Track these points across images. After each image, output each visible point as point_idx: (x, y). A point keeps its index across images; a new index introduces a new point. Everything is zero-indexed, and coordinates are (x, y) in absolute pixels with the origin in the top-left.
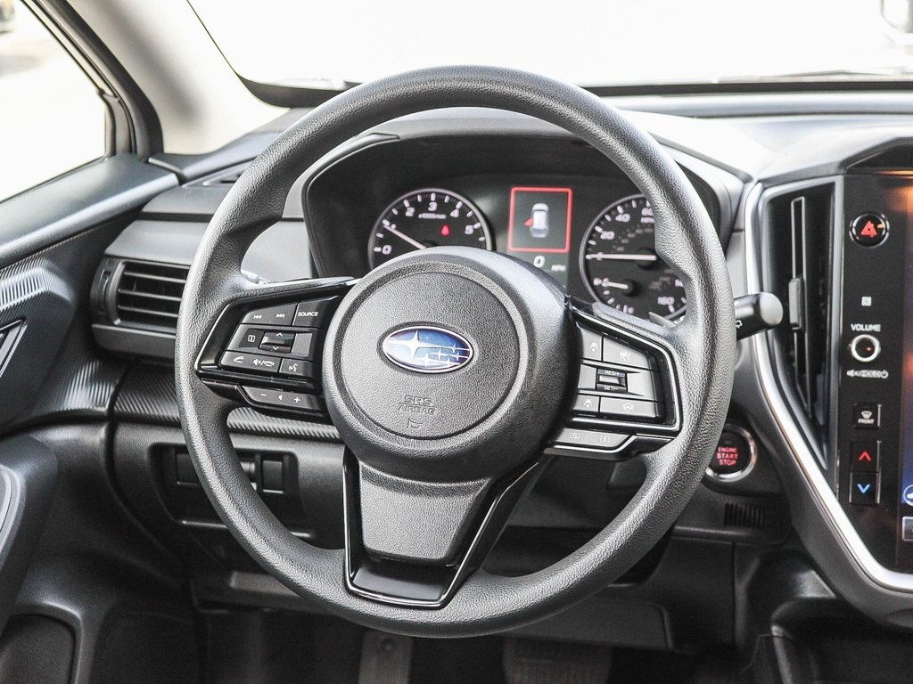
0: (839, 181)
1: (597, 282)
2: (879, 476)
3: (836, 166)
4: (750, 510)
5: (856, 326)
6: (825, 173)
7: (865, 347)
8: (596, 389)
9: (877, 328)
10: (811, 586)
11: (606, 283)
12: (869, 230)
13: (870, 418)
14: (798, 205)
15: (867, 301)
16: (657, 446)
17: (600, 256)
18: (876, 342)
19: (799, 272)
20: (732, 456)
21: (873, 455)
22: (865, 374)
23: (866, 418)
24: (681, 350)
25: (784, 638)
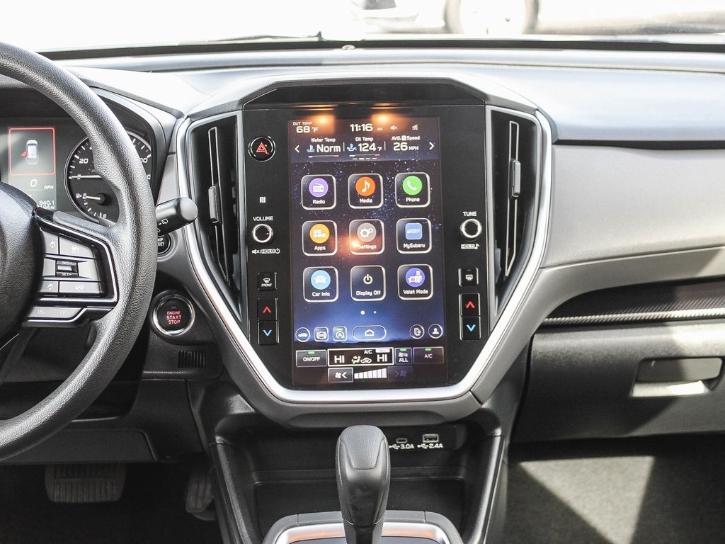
0: (239, 114)
1: (78, 196)
2: (277, 324)
3: (237, 103)
4: (196, 354)
5: (257, 218)
6: (230, 109)
7: (262, 233)
8: (56, 276)
9: (271, 218)
10: (239, 406)
11: (85, 196)
12: (262, 148)
13: (269, 283)
14: (213, 132)
15: (263, 200)
16: (102, 315)
17: (79, 177)
18: (270, 229)
19: (216, 181)
20: (177, 317)
21: (273, 309)
22: (264, 251)
23: (267, 283)
24: (116, 243)
25: (224, 444)
